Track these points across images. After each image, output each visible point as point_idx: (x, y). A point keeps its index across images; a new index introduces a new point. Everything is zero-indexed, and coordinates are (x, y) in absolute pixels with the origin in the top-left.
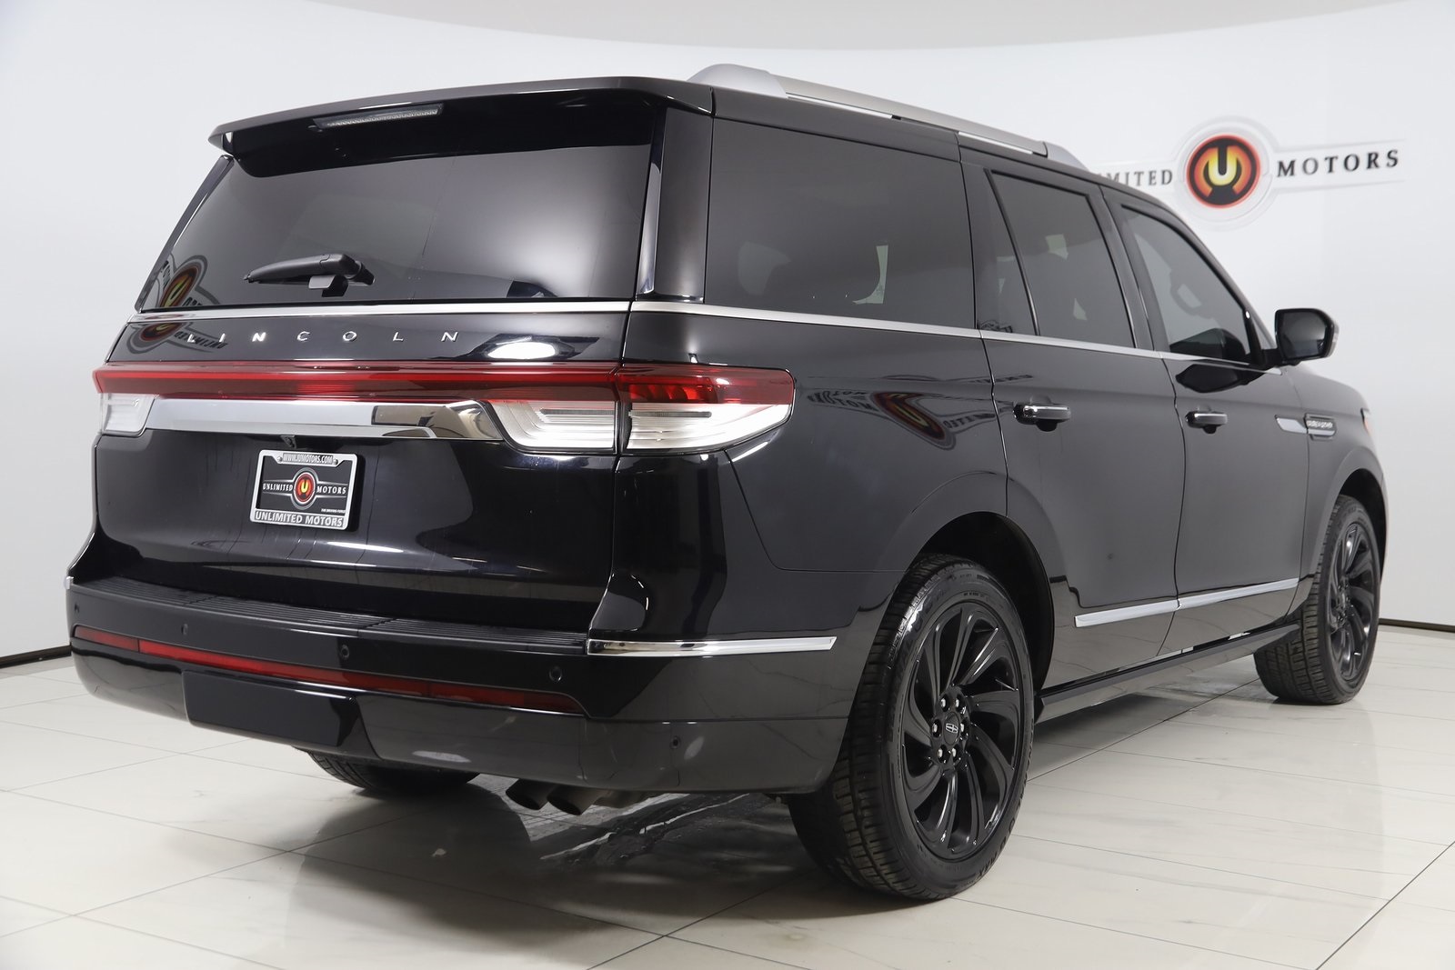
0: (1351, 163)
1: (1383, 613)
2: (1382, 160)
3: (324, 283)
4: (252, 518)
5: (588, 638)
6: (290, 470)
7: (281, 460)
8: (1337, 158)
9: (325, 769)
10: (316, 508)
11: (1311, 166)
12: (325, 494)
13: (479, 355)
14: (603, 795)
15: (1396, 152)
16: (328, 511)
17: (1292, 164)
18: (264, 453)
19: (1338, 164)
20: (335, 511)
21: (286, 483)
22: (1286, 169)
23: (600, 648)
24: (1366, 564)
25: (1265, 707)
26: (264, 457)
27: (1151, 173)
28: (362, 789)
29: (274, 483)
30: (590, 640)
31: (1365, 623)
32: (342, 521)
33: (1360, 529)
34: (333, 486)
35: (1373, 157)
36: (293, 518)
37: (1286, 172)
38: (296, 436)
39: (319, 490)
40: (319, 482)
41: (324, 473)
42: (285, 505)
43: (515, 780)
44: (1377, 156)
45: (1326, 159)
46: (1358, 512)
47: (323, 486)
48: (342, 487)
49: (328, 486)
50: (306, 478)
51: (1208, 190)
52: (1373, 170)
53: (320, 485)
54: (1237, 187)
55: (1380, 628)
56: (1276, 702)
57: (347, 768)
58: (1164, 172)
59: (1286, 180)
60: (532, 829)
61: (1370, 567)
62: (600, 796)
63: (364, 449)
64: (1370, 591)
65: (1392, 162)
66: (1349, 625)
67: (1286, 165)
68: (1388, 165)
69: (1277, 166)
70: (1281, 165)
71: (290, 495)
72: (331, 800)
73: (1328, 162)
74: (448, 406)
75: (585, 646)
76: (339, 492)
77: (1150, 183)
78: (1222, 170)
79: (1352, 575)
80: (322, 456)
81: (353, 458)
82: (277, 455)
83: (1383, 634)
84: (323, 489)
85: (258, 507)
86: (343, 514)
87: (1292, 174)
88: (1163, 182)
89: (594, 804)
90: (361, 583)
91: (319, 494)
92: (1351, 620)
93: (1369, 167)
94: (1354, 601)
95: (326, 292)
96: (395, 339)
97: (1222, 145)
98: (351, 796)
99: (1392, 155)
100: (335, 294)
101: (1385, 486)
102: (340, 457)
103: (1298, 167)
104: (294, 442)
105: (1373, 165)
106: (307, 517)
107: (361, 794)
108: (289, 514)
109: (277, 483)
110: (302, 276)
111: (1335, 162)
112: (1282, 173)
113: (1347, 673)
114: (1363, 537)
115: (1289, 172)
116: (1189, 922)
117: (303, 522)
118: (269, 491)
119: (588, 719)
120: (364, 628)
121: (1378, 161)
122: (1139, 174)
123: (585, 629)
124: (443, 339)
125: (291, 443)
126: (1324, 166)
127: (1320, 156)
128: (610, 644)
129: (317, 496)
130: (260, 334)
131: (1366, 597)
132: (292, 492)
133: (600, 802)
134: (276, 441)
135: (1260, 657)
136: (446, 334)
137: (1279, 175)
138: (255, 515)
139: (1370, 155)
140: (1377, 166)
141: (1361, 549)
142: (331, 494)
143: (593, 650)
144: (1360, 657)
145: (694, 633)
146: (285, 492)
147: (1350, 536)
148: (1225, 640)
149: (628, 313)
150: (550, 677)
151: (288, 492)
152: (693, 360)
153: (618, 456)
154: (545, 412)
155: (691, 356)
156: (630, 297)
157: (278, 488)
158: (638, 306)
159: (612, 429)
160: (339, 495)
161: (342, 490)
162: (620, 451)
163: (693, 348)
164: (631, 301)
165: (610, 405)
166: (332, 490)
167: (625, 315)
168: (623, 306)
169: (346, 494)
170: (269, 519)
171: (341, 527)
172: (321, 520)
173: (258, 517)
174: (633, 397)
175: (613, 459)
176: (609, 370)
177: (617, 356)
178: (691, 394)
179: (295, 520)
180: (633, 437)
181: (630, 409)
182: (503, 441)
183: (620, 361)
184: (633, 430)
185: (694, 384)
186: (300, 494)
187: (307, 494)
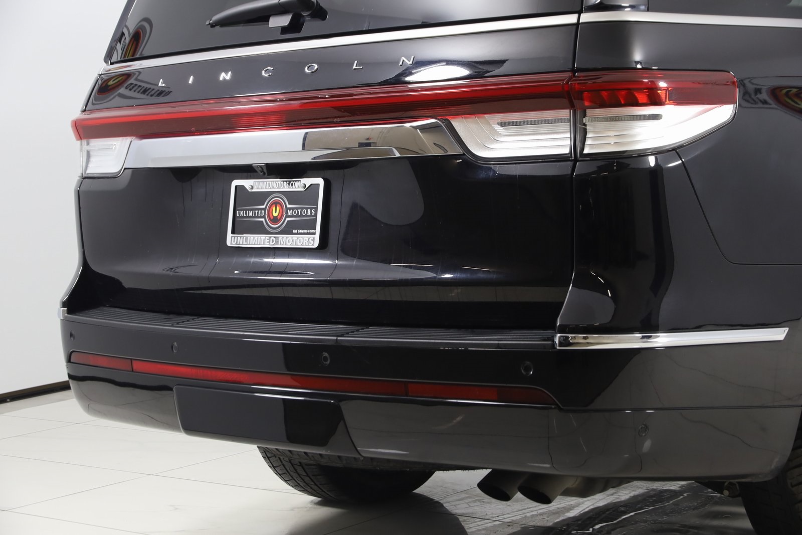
3: (284, 20)
4: (229, 243)
5: (556, 333)
6: (261, 197)
7: (252, 188)
9: (286, 481)
10: (288, 230)
12: (295, 217)
16: (300, 231)
18: (236, 183)
20: (305, 231)
21: (258, 209)
23: (565, 342)
26: (236, 186)
28: (320, 499)
29: (246, 210)
30: (559, 335)
32: (313, 240)
34: (302, 209)
36: (267, 241)
38: (267, 165)
39: (290, 213)
40: (289, 206)
41: (292, 197)
42: (258, 229)
43: (489, 471)
47: (293, 209)
48: (311, 209)
49: (297, 209)
50: (276, 203)
53: (290, 209)
57: (307, 479)
63: (329, 174)
71: (263, 220)
72: (292, 509)
74: (407, 125)
75: (553, 341)
76: (309, 213)
80: (290, 182)
81: (320, 181)
82: (247, 183)
84: (292, 212)
85: (233, 232)
86: (314, 234)
90: (334, 298)
91: (290, 217)
95: (284, 30)
96: (354, 67)
98: (310, 506)
100: (293, 31)
102: (308, 181)
104: (265, 170)
106: (280, 238)
107: (319, 504)
108: (263, 236)
109: (249, 210)
110: (262, 16)
117: (277, 242)
118: (243, 217)
119: (560, 409)
120: (342, 336)
123: (551, 326)
124: (401, 63)
125: (262, 171)
128: (575, 337)
129: (288, 219)
130: (226, 73)
132: (264, 217)
134: (247, 171)
136: (403, 58)
138: (231, 240)
142: (302, 216)
143: (561, 344)
146: (258, 217)
149: (578, 24)
150: (523, 371)
151: (261, 217)
152: (639, 66)
153: (576, 160)
154: (503, 124)
155: (637, 63)
156: (579, 9)
157: (251, 214)
158: (586, 17)
159: (568, 135)
160: (309, 216)
161: (311, 212)
162: (576, 156)
163: (638, 56)
164: (579, 13)
165: (566, 113)
166: (301, 212)
167: (575, 27)
168: (571, 19)
169: (316, 215)
170: (244, 243)
171: (313, 245)
172: (293, 241)
173: (234, 242)
174: (587, 104)
175: (570, 164)
176: (563, 80)
177: (570, 67)
178: (642, 98)
179: (269, 242)
180: (588, 142)
181: (585, 115)
182: (464, 154)
183: (573, 71)
184: (589, 135)
185: (641, 88)
186: (272, 218)
187: (279, 218)
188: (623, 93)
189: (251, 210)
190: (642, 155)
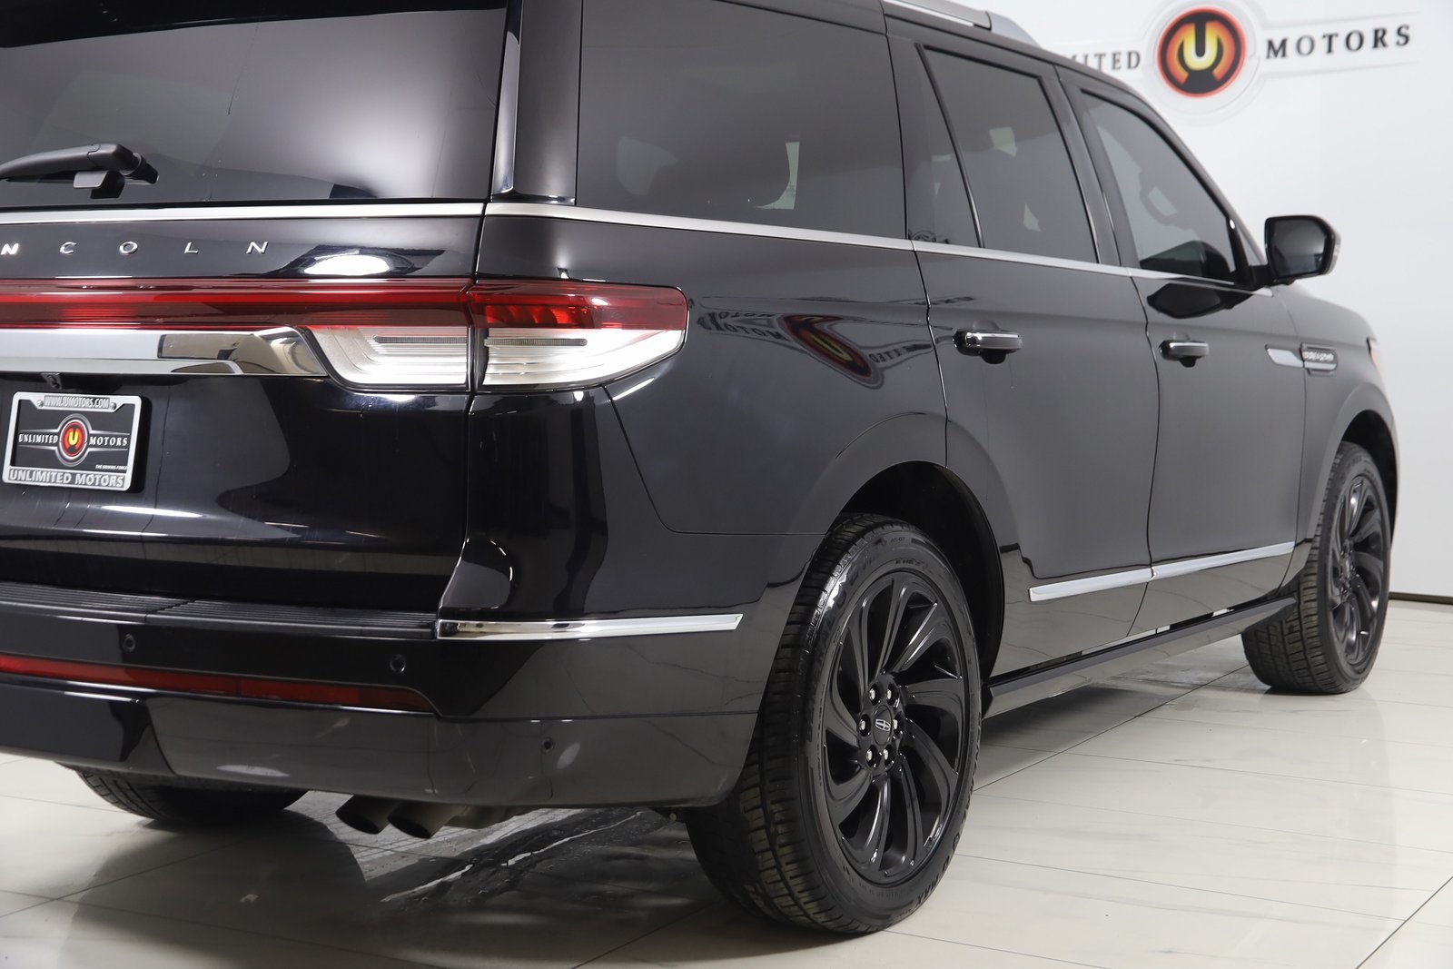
0: (1354, 41)
1: (1394, 586)
2: (1391, 38)
3: (95, 180)
4: (6, 479)
5: (437, 618)
6: (53, 418)
7: (42, 404)
8: (1337, 35)
9: (102, 796)
10: (89, 464)
11: (1306, 46)
12: (100, 446)
13: (293, 271)
14: (459, 812)
15: (1407, 27)
16: (105, 467)
17: (1284, 43)
18: (19, 396)
19: (1339, 43)
20: (113, 467)
21: (50, 434)
22: (1277, 49)
23: (452, 630)
24: (1373, 525)
25: (1256, 699)
26: (20, 401)
27: (1114, 55)
28: (151, 820)
29: (33, 434)
30: (441, 621)
31: (1373, 596)
32: (123, 480)
33: (1366, 483)
34: (110, 436)
35: (1380, 34)
36: (59, 478)
37: (1276, 54)
38: (62, 375)
39: (93, 441)
40: (92, 432)
41: (97, 420)
42: (48, 460)
43: (349, 797)
44: (1384, 32)
45: (1324, 37)
46: (1363, 462)
47: (98, 436)
48: (123, 437)
49: (104, 436)
50: (75, 427)
51: (1182, 75)
52: (1381, 50)
53: (94, 435)
54: (1218, 72)
55: (1391, 604)
56: (1269, 692)
57: (131, 794)
58: (1130, 54)
59: (1277, 62)
60: (368, 862)
61: (1378, 529)
62: (453, 816)
63: (149, 390)
64: (1378, 557)
65: (1402, 40)
66: (1354, 599)
67: (1277, 44)
68: (1398, 43)
69: (1265, 46)
70: (1271, 44)
71: (55, 448)
72: (110, 834)
73: (1326, 41)
74: (257, 334)
75: (434, 629)
76: (119, 443)
77: (1114, 68)
78: (1200, 51)
79: (1357, 538)
80: (95, 399)
81: (136, 401)
82: (36, 398)
83: (1394, 611)
84: (97, 441)
85: (13, 463)
86: (124, 472)
87: (1284, 55)
88: (1129, 66)
89: (446, 825)
90: (148, 558)
91: (92, 446)
92: (1356, 593)
93: (1376, 46)
94: (1360, 569)
95: (96, 193)
96: (187, 250)
97: (1199, 20)
98: (137, 829)
99: (1403, 31)
100: (108, 195)
101: (1395, 432)
102: (119, 400)
103: (1291, 47)
104: (59, 382)
105: (1380, 44)
106: (78, 476)
107: (150, 826)
108: (54, 472)
109: (37, 434)
110: (64, 172)
111: (1335, 41)
112: (1272, 54)
113: (1352, 657)
114: (1370, 493)
115: (1280, 53)
116: (1170, 952)
117: (73, 482)
118: (27, 443)
119: (438, 717)
120: (154, 612)
121: (1386, 39)
122: (1100, 56)
123: (432, 607)
124: (249, 250)
125: (55, 383)
126: (1322, 45)
127: (1318, 33)
128: (465, 625)
129: (90, 450)
130: (11, 245)
131: (1373, 564)
132: (57, 444)
133: (454, 823)
134: (35, 381)
135: (1249, 637)
136: (253, 244)
137: (1268, 57)
138: (10, 474)
139: (1376, 32)
140: (1384, 45)
141: (1368, 507)
142: (108, 446)
143: (443, 634)
144: (1368, 636)
145: (568, 610)
146: (48, 444)
147: (1355, 492)
148: (1209, 617)
149: (482, 217)
150: (391, 666)
151: (52, 445)
152: (564, 276)
153: (472, 394)
154: (381, 340)
155: (561, 270)
156: (485, 197)
157: (39, 440)
158: (494, 209)
159: (464, 359)
160: (119, 447)
161: (122, 442)
162: (474, 387)
163: (563, 261)
164: (486, 202)
165: (461, 331)
166: (109, 441)
167: (478, 220)
168: (475, 209)
169: (128, 446)
170: (28, 479)
171: (122, 487)
172: (95, 479)
173: (13, 476)
174: (489, 320)
175: (466, 397)
176: (459, 288)
177: (470, 271)
178: (561, 317)
179: (62, 479)
180: (490, 370)
181: (487, 335)
182: (328, 377)
183: (474, 277)
184: (491, 361)
185: (564, 305)
186: (68, 447)
187: (77, 447)
188: (537, 309)
189: (39, 434)
190: (567, 389)
